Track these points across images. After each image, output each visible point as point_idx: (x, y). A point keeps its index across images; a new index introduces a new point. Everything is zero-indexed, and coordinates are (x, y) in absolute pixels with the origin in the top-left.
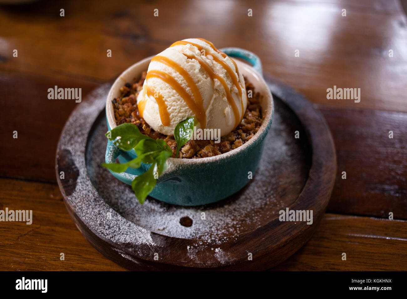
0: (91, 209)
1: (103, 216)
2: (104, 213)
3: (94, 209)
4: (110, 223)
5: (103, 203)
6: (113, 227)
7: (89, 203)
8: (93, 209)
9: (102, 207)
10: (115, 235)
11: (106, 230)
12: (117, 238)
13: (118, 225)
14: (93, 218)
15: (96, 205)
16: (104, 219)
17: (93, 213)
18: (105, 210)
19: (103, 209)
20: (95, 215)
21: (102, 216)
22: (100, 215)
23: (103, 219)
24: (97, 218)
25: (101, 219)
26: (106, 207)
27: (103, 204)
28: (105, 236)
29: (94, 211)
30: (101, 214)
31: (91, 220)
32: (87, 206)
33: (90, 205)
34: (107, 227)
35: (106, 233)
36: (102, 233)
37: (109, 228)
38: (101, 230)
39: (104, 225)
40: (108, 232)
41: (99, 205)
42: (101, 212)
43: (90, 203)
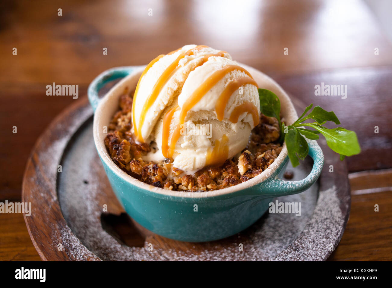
0: (309, 251)
1: (315, 238)
2: (312, 237)
3: (308, 248)
4: (323, 228)
5: (298, 241)
6: (326, 225)
7: (302, 256)
8: (308, 250)
9: (303, 241)
10: (336, 222)
11: (331, 231)
12: (338, 219)
13: (323, 221)
14: (322, 247)
15: (303, 247)
16: (319, 235)
17: (314, 249)
18: (307, 237)
19: (306, 239)
20: (317, 246)
21: (317, 238)
22: (315, 241)
23: (320, 237)
24: (320, 243)
25: (320, 238)
26: (302, 237)
27: (300, 240)
28: (339, 231)
29: (311, 248)
30: (313, 240)
31: (324, 249)
32: (306, 257)
33: (303, 253)
34: (328, 231)
35: (336, 230)
36: (337, 234)
37: (329, 228)
38: (333, 236)
39: (327, 234)
40: (334, 229)
41: (301, 244)
42: (310, 240)
43: (301, 254)
